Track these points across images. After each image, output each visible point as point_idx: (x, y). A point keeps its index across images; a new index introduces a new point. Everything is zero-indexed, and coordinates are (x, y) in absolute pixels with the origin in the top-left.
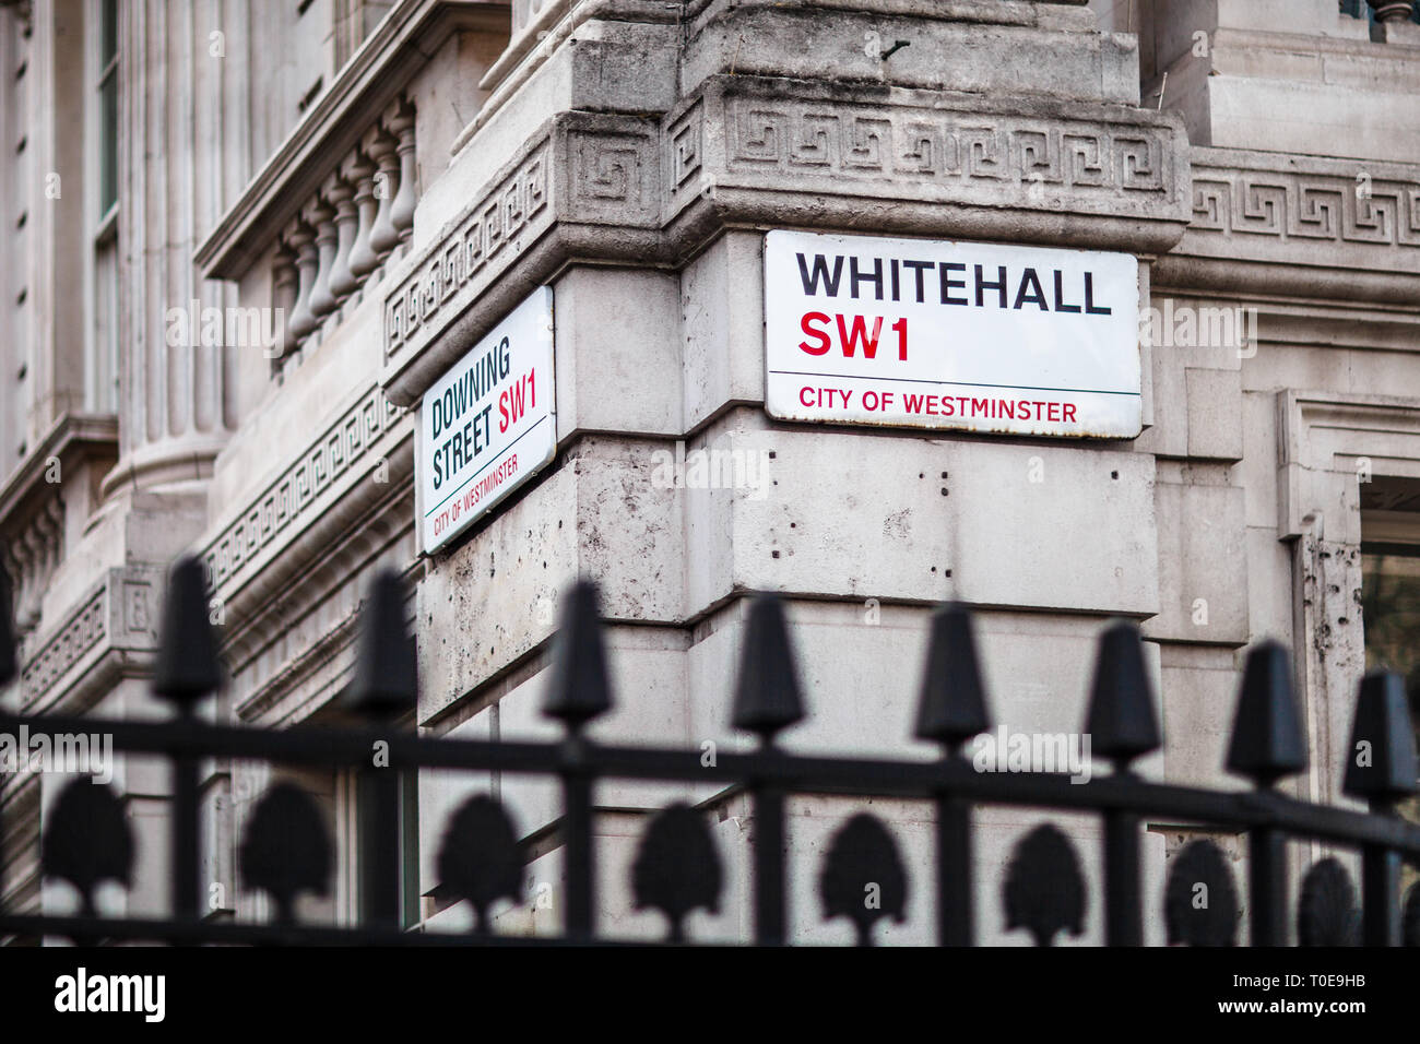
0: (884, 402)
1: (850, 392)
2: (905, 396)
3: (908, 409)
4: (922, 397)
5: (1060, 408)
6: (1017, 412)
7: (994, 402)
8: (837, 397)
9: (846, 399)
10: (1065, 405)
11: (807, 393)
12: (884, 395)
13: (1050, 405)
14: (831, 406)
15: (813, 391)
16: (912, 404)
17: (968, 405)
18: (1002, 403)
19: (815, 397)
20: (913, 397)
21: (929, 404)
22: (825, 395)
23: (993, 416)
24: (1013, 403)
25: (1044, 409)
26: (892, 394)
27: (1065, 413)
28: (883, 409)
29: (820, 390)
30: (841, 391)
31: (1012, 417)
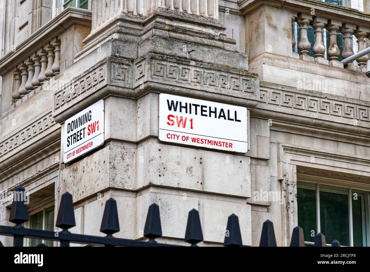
0: (187, 139)
1: (179, 136)
2: (192, 138)
3: (193, 141)
4: (196, 138)
5: (229, 144)
6: (218, 144)
7: (213, 141)
8: (176, 136)
9: (178, 137)
10: (230, 143)
11: (169, 135)
12: (187, 137)
13: (226, 143)
14: (174, 139)
15: (170, 135)
16: (194, 140)
17: (207, 141)
18: (215, 142)
19: (170, 136)
20: (194, 138)
21: (198, 140)
22: (173, 136)
23: (213, 145)
24: (217, 142)
25: (225, 144)
26: (189, 137)
27: (230, 145)
28: (187, 141)
29: (172, 135)
30: (177, 135)
31: (217, 145)
